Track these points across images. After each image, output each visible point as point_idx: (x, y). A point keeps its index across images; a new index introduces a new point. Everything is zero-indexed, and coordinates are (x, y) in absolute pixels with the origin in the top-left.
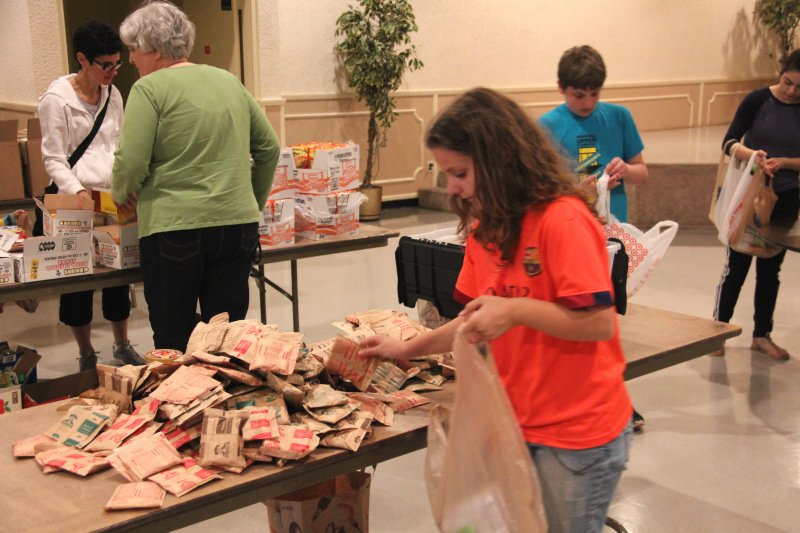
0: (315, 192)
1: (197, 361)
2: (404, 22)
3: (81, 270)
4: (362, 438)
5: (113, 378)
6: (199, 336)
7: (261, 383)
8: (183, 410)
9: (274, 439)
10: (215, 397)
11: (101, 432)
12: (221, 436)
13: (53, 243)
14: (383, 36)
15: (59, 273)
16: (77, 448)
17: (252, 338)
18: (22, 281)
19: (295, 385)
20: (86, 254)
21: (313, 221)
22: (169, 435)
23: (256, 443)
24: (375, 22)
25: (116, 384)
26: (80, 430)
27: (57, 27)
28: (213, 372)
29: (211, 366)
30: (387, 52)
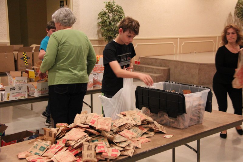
0: (99, 71)
1: (77, 127)
2: (121, 15)
3: (24, 97)
4: (133, 152)
5: (49, 132)
6: (78, 118)
7: (99, 134)
8: (76, 143)
9: (106, 152)
10: (86, 138)
11: (47, 150)
12: (89, 151)
13: (15, 88)
14: (114, 20)
15: (16, 98)
16: (39, 156)
17: (95, 119)
18: (4, 101)
19: (111, 135)
20: (25, 92)
21: (99, 81)
22: (71, 151)
23: (100, 154)
24: (111, 15)
25: (50, 134)
26: (40, 149)
27: (5, 15)
28: (84, 130)
29: (83, 128)
30: (115, 25)
